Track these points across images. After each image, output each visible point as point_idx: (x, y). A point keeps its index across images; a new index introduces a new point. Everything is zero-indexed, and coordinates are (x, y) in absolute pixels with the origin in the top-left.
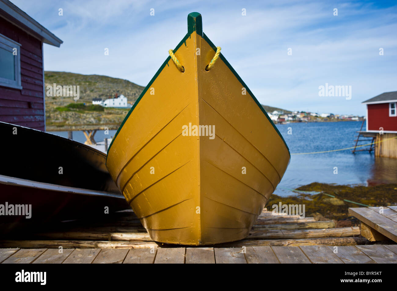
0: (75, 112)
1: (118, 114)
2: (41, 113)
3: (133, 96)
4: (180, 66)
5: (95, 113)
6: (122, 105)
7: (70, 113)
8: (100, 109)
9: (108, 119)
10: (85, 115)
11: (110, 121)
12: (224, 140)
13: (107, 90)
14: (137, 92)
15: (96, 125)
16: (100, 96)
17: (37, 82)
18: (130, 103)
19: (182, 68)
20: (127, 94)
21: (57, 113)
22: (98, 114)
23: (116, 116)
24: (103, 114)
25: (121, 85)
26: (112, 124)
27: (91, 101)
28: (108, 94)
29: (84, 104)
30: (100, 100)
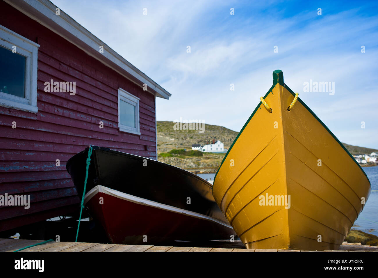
0: (177, 158)
1: (215, 159)
2: (154, 155)
3: (229, 142)
4: (269, 108)
5: (195, 158)
6: (219, 150)
7: (172, 159)
8: (199, 154)
9: (207, 163)
10: (185, 160)
11: (209, 165)
12: (306, 164)
13: (205, 137)
14: (232, 137)
15: (195, 169)
16: (198, 142)
17: (151, 129)
18: (226, 148)
19: (270, 110)
20: (223, 140)
21: (161, 158)
22: (197, 158)
23: (214, 160)
24: (202, 159)
25: (217, 131)
26: (210, 168)
27: (191, 147)
28: (206, 141)
29: (185, 150)
30: (199, 146)
